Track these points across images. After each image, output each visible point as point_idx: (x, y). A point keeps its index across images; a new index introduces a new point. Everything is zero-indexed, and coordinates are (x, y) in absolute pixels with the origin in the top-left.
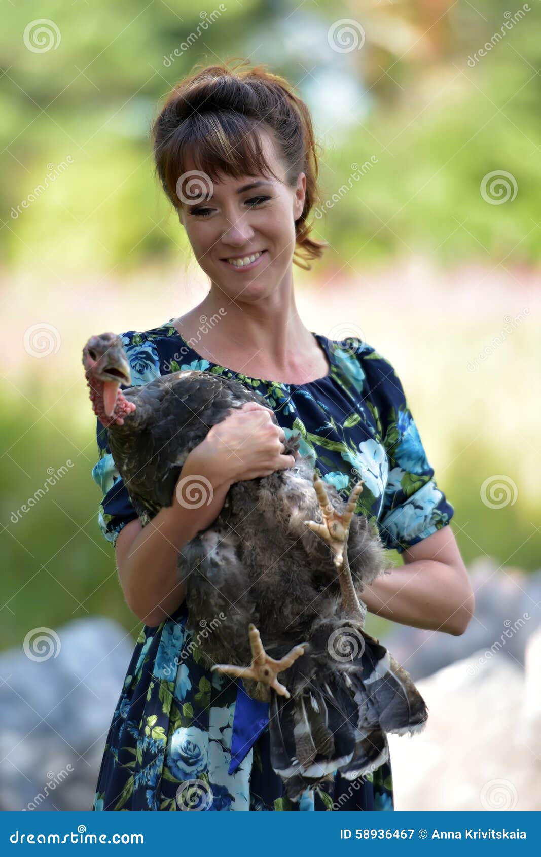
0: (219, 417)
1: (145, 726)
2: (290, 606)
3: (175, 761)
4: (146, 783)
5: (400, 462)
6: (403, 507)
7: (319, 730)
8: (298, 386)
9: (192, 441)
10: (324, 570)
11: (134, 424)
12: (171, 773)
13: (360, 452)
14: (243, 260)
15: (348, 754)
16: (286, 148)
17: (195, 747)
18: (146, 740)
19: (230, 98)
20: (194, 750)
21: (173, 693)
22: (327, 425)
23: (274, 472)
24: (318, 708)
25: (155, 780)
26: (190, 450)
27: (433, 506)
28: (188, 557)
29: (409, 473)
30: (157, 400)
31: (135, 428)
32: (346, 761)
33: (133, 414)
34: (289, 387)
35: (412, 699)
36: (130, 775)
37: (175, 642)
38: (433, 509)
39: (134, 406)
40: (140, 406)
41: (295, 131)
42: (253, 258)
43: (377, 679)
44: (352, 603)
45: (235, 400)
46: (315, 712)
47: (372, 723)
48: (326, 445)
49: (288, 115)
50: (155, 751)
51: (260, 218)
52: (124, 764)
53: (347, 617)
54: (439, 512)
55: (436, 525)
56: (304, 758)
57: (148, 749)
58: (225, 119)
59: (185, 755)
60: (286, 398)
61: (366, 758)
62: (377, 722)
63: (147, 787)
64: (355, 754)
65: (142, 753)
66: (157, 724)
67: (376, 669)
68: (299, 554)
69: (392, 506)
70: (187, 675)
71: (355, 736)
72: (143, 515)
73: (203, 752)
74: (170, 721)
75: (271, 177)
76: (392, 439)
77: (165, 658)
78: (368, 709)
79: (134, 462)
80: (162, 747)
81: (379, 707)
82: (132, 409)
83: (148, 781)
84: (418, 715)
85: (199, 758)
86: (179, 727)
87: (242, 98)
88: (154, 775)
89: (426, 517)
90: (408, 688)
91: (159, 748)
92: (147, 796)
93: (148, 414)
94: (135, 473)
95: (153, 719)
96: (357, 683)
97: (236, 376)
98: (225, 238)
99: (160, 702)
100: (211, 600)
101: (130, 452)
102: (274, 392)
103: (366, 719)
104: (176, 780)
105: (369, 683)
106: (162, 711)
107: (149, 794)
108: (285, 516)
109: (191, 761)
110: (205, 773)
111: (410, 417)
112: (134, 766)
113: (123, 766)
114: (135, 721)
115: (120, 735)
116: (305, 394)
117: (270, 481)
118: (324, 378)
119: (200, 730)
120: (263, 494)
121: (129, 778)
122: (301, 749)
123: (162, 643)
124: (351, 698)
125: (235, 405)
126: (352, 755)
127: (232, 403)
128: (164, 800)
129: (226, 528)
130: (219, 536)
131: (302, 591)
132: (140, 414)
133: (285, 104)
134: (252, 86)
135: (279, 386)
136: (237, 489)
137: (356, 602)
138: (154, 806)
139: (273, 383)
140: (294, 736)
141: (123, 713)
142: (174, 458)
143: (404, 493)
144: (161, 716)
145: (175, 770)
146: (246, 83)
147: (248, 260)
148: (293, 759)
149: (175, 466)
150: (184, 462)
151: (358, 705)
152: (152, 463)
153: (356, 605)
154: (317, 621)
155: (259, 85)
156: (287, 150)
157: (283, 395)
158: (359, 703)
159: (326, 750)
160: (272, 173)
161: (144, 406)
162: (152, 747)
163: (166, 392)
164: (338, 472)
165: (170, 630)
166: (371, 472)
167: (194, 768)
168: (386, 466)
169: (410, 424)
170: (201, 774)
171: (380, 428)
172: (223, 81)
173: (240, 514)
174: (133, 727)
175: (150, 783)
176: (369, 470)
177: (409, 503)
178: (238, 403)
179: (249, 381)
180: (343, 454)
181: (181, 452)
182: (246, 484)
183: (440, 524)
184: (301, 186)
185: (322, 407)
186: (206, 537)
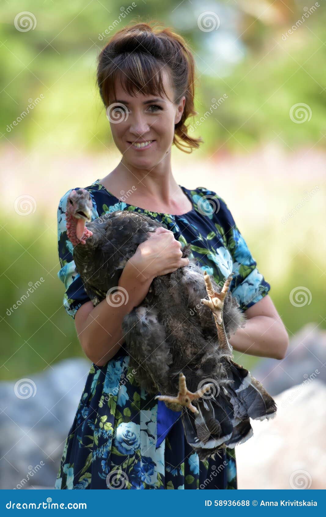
0: (142, 238)
1: (100, 422)
2: (190, 349)
3: (120, 443)
4: (101, 456)
5: (237, 259)
6: (242, 285)
7: (210, 421)
8: (179, 216)
9: (128, 254)
10: (208, 326)
11: (91, 244)
12: (118, 450)
13: (218, 254)
14: (140, 144)
15: (229, 434)
16: (177, 81)
17: (133, 434)
18: (101, 431)
19: (148, 45)
20: (132, 436)
21: (116, 402)
22: (198, 238)
23: (178, 269)
24: (208, 408)
25: (107, 454)
26: (128, 259)
27: (259, 283)
28: (128, 323)
29: (243, 265)
30: (103, 229)
31: (92, 246)
32: (228, 438)
33: (91, 238)
34: (174, 217)
35: (266, 399)
36: (90, 452)
37: (117, 372)
38: (259, 285)
39: (92, 233)
40: (95, 233)
41: (184, 72)
42: (147, 144)
43: (244, 389)
44: (225, 346)
45: (150, 227)
46: (207, 411)
47: (243, 415)
48: (198, 251)
49: (181, 61)
50: (106, 437)
51: (154, 121)
52: (86, 446)
53: (223, 353)
54: (263, 286)
55: (262, 294)
56: (203, 437)
57: (102, 436)
58: (143, 59)
59: (126, 439)
60: (173, 223)
61: (240, 436)
62: (247, 414)
63: (102, 459)
64: (233, 434)
65: (98, 438)
66: (107, 421)
67: (243, 383)
68: (194, 318)
69: (236, 285)
70: (126, 391)
71: (232, 423)
72: (95, 299)
73: (138, 437)
74: (115, 419)
75: (165, 97)
76: (232, 246)
77: (111, 382)
78: (239, 406)
79: (92, 267)
80: (111, 434)
81: (246, 405)
82: (90, 234)
83: (103, 455)
84: (270, 408)
85: (135, 441)
86: (121, 422)
87: (155, 47)
88: (106, 452)
89: (256, 289)
90: (263, 393)
91: (109, 435)
92: (102, 464)
93: (99, 238)
94: (93, 274)
95: (105, 418)
96: (231, 392)
97: (143, 211)
98: (132, 130)
99: (109, 408)
100: (143, 347)
101: (89, 261)
102: (166, 220)
103: (239, 413)
104: (121, 454)
105: (239, 392)
106: (110, 413)
107: (103, 463)
108: (185, 295)
109: (130, 442)
110: (139, 449)
111: (239, 232)
112: (92, 446)
113: (86, 447)
114: (92, 419)
115: (83, 428)
116: (184, 221)
117: (176, 275)
118: (192, 211)
119: (135, 424)
120: (173, 283)
121: (89, 453)
122: (200, 432)
123: (108, 373)
124: (228, 401)
125: (151, 230)
126: (231, 434)
127: (149, 229)
128: (114, 466)
129: (150, 304)
130: (147, 309)
131: (197, 340)
132: (95, 238)
133: (180, 54)
134: (162, 40)
135: (168, 216)
136: (157, 281)
137: (228, 344)
138: (106, 470)
139: (165, 215)
140: (195, 425)
141: (84, 415)
142: (118, 264)
143: (241, 276)
144: (110, 416)
145: (120, 448)
146: (159, 38)
147: (143, 145)
148: (196, 438)
149: (119, 269)
150: (124, 266)
151: (232, 405)
152: (103, 268)
153: (228, 347)
154: (205, 356)
155: (166, 40)
156: (177, 82)
157: (172, 222)
158: (233, 404)
159: (217, 432)
160: (166, 95)
161: (96, 233)
162: (104, 435)
163: (109, 225)
164: (206, 266)
165: (112, 365)
166: (224, 265)
167: (131, 447)
168: (231, 262)
169: (239, 237)
170: (137, 450)
171: (225, 239)
172: (145, 34)
173: (160, 296)
174: (91, 423)
175: (103, 456)
176: (223, 265)
177: (245, 282)
178: (152, 229)
179: (151, 214)
180: (208, 256)
181: (122, 260)
182: (162, 278)
183: (264, 293)
184: (181, 104)
185: (194, 228)
186: (139, 310)
